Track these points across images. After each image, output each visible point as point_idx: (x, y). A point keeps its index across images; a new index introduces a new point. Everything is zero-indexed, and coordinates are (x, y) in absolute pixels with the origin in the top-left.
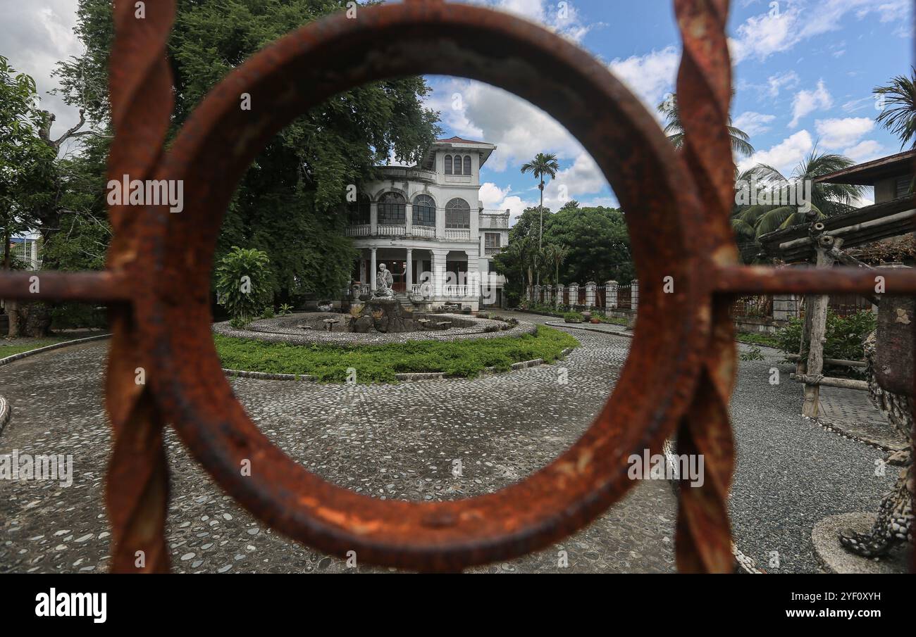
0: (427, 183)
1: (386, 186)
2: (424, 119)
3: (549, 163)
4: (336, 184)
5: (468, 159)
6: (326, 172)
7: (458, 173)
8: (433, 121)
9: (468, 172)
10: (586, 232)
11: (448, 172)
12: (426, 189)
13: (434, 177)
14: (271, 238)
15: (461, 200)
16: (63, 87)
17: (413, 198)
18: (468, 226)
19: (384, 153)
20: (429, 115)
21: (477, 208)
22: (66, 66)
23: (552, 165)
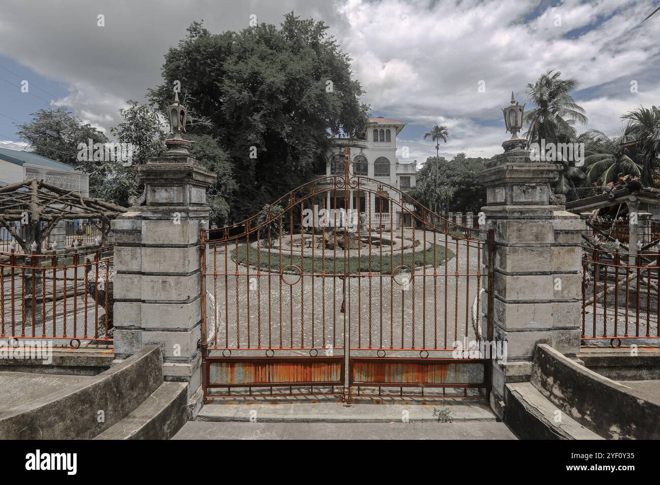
0: (362, 148)
1: (337, 151)
2: (361, 109)
3: (442, 131)
4: (310, 157)
5: (389, 131)
6: (305, 150)
7: (382, 140)
8: (367, 110)
9: (389, 140)
10: (469, 177)
11: (375, 140)
12: (361, 152)
13: (366, 144)
14: (271, 190)
15: (385, 158)
16: (150, 103)
17: (353, 158)
18: (389, 175)
19: (336, 131)
20: (364, 106)
21: (395, 162)
22: (152, 91)
23: (444, 133)
